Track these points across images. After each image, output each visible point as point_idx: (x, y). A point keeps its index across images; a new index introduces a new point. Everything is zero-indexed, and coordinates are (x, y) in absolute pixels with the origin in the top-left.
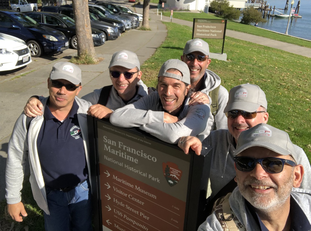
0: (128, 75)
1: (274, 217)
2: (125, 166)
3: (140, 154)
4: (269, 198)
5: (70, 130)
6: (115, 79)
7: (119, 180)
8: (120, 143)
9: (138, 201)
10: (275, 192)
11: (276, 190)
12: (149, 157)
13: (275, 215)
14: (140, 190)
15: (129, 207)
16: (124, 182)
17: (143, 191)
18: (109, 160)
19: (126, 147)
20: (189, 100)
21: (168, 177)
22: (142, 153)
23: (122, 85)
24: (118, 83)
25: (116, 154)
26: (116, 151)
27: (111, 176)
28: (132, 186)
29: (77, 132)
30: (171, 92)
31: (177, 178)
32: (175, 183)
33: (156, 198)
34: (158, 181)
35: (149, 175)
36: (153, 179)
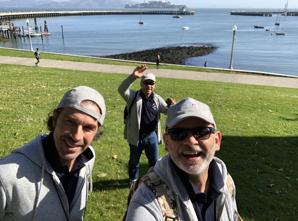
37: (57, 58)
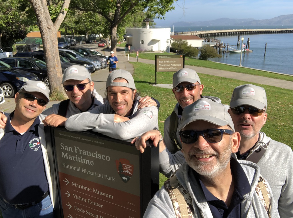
0: (81, 87)
1: (217, 182)
2: (82, 170)
3: (95, 155)
4: (212, 165)
5: (29, 142)
6: (70, 93)
7: (78, 186)
8: (76, 147)
9: (97, 204)
10: (217, 159)
11: (218, 157)
12: (103, 156)
13: (218, 179)
14: (98, 193)
15: (89, 212)
16: (82, 187)
17: (100, 193)
18: (67, 167)
19: (82, 150)
20: (138, 104)
21: (122, 174)
22: (97, 154)
23: (77, 97)
24: (73, 96)
25: (74, 160)
26: (73, 157)
27: (70, 183)
28: (90, 190)
29: (36, 144)
30: (121, 98)
31: (130, 173)
32: (128, 179)
33: (113, 198)
34: (113, 180)
35: (105, 175)
36: (109, 179)
37: (272, 76)
